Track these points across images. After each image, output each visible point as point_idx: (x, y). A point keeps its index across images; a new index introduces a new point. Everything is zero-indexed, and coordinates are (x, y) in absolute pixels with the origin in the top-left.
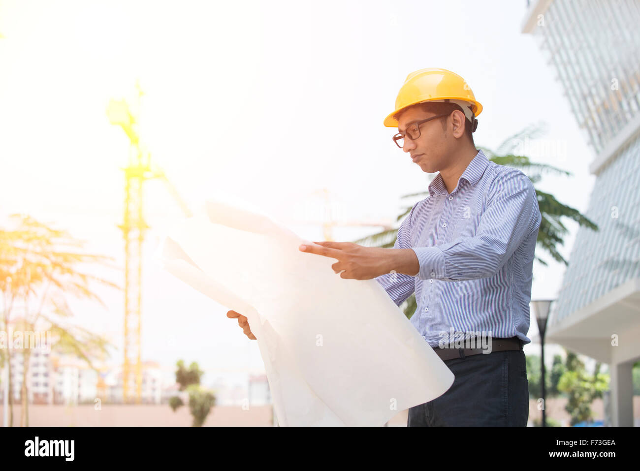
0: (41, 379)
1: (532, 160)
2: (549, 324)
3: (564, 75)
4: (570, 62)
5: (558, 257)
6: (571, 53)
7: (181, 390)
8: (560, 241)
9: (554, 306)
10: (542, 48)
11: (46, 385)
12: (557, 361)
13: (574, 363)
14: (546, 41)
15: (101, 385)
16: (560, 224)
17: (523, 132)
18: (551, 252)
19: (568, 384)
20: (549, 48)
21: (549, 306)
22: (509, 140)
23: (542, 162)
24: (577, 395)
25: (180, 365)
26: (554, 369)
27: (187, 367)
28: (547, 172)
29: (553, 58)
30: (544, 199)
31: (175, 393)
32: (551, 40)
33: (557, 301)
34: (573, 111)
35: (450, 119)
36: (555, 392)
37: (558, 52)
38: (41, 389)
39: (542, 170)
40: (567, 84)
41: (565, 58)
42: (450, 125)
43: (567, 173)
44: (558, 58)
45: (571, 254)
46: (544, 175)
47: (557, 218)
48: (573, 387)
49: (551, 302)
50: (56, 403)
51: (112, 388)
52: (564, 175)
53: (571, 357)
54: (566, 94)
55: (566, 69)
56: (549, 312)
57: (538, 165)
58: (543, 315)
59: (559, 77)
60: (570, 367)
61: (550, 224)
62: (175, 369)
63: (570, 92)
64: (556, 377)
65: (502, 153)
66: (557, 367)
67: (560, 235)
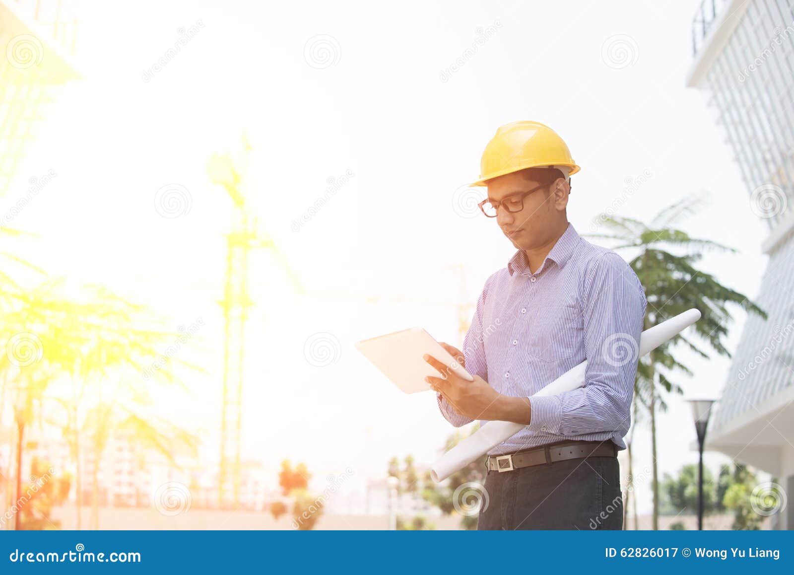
0: (125, 478)
1: (692, 235)
2: (710, 428)
3: (735, 138)
4: (741, 122)
5: (720, 349)
6: (743, 112)
7: (285, 494)
8: (724, 331)
9: (715, 407)
10: (709, 105)
11: (130, 484)
12: (724, 472)
13: (742, 475)
14: (715, 97)
15: (194, 487)
16: (723, 310)
17: (682, 202)
18: (712, 342)
19: (736, 498)
20: (718, 105)
21: (711, 405)
22: (664, 211)
23: (704, 237)
24: (745, 512)
25: (285, 465)
26: (720, 481)
27: (294, 468)
28: (710, 248)
29: (722, 117)
30: (705, 280)
31: (278, 498)
32: (719, 95)
33: (720, 401)
34: (745, 179)
35: (553, 188)
36: (720, 507)
37: (728, 109)
38: (125, 490)
39: (703, 247)
40: (738, 147)
41: (737, 119)
42: (553, 194)
43: (733, 250)
44: (727, 116)
45: (739, 347)
46: (705, 252)
47: (721, 303)
48: (740, 502)
49: (712, 402)
50: (139, 505)
51: (208, 490)
52: (729, 253)
53: (740, 468)
54: (737, 160)
55: (736, 129)
56: (709, 414)
57: (700, 241)
58: (702, 418)
59: (729, 140)
60: (739, 480)
61: (711, 310)
62: (280, 469)
63: (742, 157)
64: (722, 490)
65: (658, 227)
66: (725, 479)
67: (722, 323)
